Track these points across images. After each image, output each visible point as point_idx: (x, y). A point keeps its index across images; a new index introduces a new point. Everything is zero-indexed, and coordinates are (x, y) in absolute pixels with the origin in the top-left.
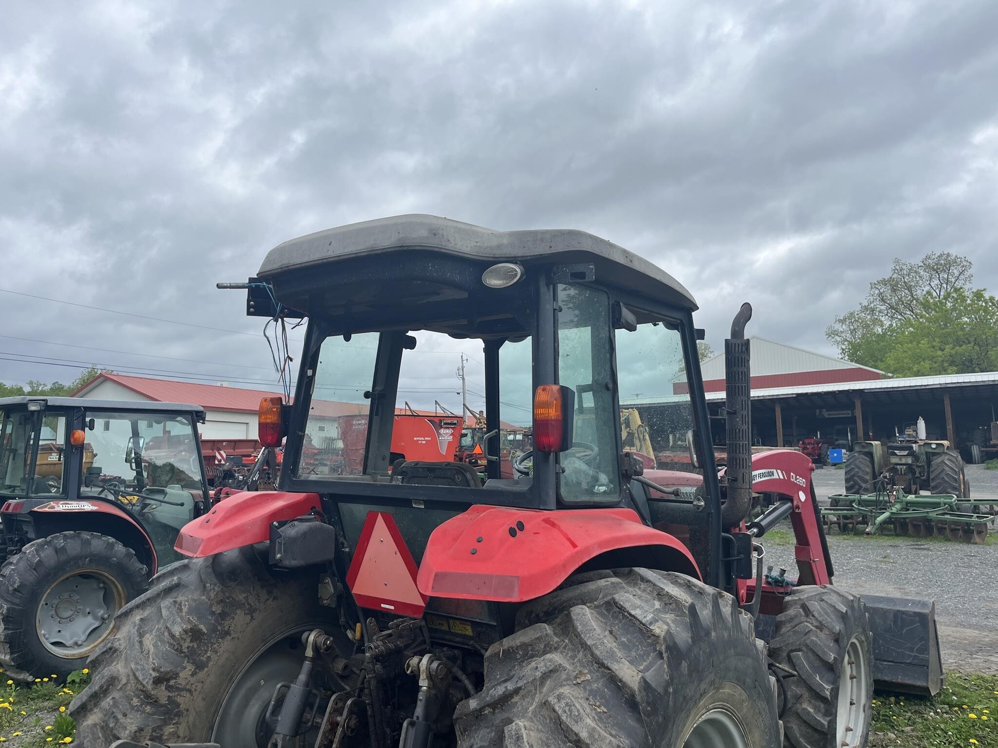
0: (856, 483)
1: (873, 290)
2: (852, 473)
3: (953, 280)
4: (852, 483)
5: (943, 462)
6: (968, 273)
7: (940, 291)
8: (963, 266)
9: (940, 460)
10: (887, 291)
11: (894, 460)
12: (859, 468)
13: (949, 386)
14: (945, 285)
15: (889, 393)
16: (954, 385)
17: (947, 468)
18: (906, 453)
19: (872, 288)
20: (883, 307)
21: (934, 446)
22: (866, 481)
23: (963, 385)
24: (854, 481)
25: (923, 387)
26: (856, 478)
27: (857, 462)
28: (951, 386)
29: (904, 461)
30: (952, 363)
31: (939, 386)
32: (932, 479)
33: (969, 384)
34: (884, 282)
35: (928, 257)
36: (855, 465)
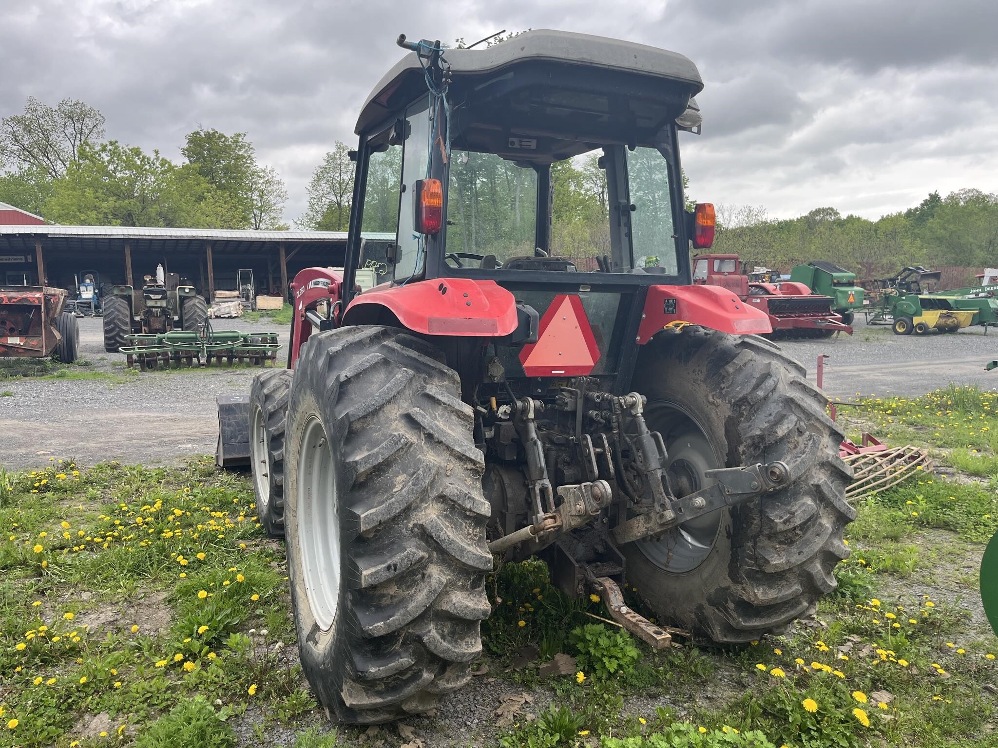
0: (116, 325)
1: (5, 126)
2: (113, 316)
3: (87, 132)
4: (112, 325)
5: (194, 305)
6: (101, 128)
7: (74, 141)
8: (96, 120)
9: (191, 303)
10: (19, 130)
11: (150, 303)
12: (119, 311)
13: (131, 237)
14: (79, 136)
15: (68, 240)
16: (137, 237)
17: (198, 310)
18: (159, 297)
19: (4, 124)
20: (15, 148)
21: (187, 291)
22: (126, 324)
23: (144, 237)
24: (114, 324)
25: (107, 237)
26: (116, 321)
27: (117, 305)
28: (134, 237)
29: (159, 304)
30: (115, 216)
31: (122, 237)
32: (186, 320)
33: (150, 238)
34: (19, 121)
35: (64, 103)
36: (115, 308)
